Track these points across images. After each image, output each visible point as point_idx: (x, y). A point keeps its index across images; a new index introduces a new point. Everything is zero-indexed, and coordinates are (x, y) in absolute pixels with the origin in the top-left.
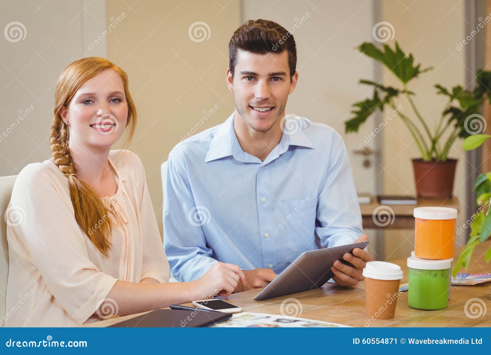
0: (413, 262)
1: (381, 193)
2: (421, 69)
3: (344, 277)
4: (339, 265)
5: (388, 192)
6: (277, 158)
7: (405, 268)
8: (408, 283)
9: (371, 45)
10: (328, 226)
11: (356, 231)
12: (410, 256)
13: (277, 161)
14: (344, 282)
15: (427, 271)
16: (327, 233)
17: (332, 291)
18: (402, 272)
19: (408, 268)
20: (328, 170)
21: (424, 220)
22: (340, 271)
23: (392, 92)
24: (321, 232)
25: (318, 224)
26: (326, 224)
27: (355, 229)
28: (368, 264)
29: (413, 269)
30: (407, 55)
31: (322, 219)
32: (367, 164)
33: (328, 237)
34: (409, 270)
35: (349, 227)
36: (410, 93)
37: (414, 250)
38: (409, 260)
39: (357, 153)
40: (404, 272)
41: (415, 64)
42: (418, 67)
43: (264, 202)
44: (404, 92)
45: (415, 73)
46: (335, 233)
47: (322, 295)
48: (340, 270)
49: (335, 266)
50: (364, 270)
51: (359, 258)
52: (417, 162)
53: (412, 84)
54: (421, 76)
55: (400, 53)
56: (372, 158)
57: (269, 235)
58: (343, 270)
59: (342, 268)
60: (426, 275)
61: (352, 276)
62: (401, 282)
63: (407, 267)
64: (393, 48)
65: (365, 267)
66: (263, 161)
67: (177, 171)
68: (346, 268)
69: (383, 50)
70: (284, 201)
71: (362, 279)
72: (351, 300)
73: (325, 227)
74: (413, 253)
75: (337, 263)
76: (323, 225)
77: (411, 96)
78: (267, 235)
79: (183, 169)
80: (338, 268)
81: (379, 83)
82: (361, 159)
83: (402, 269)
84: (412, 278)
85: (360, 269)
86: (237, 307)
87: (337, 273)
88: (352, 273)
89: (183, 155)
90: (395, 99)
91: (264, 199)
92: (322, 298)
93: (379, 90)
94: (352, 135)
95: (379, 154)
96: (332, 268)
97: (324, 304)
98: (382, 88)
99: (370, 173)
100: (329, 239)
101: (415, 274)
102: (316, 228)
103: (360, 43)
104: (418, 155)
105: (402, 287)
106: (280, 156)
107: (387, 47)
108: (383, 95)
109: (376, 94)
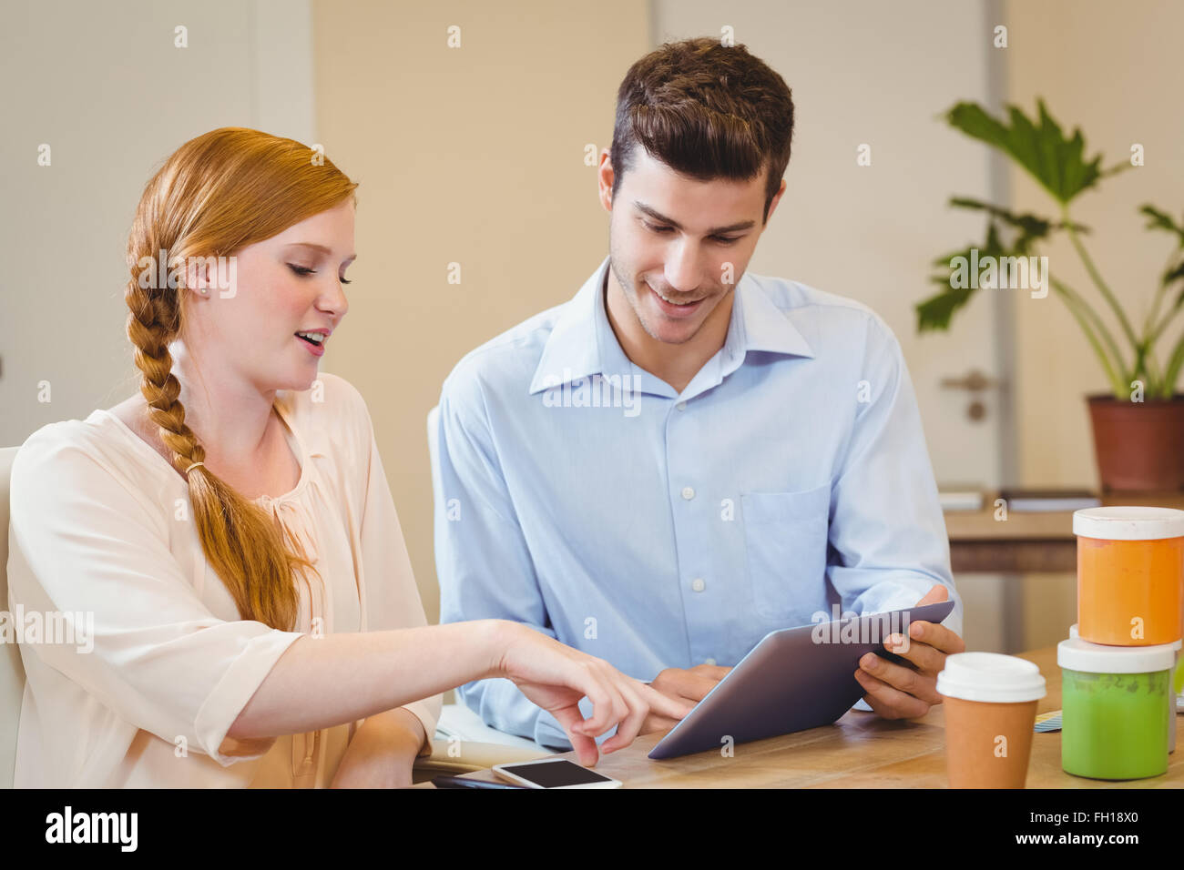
0: (1075, 654)
1: (1012, 484)
2: (1105, 166)
3: (889, 696)
4: (876, 665)
5: (1031, 480)
6: (717, 387)
7: (1051, 672)
8: (1060, 709)
9: (974, 108)
10: (860, 565)
11: (933, 577)
12: (1066, 636)
13: (718, 392)
14: (890, 708)
15: (1110, 676)
16: (858, 583)
17: (863, 735)
18: (1042, 681)
19: (1060, 670)
20: (857, 415)
21: (1103, 542)
22: (878, 679)
23: (1034, 228)
24: (843, 579)
25: (835, 557)
26: (857, 557)
27: (930, 572)
28: (952, 662)
29: (1072, 671)
30: (1068, 133)
31: (843, 545)
32: (976, 412)
33: (861, 592)
34: (1064, 673)
35: (917, 565)
36: (1078, 229)
37: (1076, 622)
38: (1063, 648)
39: (949, 384)
40: (1047, 681)
41: (1088, 155)
42: (1097, 161)
43: (689, 500)
44: (1062, 226)
45: (1090, 176)
46: (877, 582)
47: (838, 743)
48: (879, 677)
49: (865, 669)
50: (940, 676)
51: (930, 645)
52: (1100, 405)
53: (1084, 207)
54: (1104, 184)
55: (1049, 126)
56: (989, 398)
57: (705, 584)
58: (886, 677)
59: (884, 672)
60: (1107, 687)
61: (913, 692)
62: (1040, 707)
63: (1058, 667)
64: (1032, 113)
65: (942, 667)
66: (679, 391)
67: (463, 426)
68: (894, 672)
69: (1005, 119)
70: (742, 496)
71: (937, 700)
72: (913, 757)
73: (852, 567)
74: (1074, 631)
75: (868, 660)
76: (848, 561)
77: (1082, 238)
78: (698, 584)
79: (479, 420)
80: (874, 674)
81: (1002, 204)
82: (962, 399)
83: (1042, 673)
84: (1071, 695)
85: (932, 673)
86: (609, 780)
87: (870, 687)
88: (910, 684)
89: (479, 382)
90: (1039, 245)
91: (688, 492)
92: (837, 753)
93: (999, 222)
94: (935, 338)
95: (1006, 387)
96: (857, 675)
97: (840, 768)
98: (1008, 217)
99: (984, 436)
100: (863, 598)
101: (1079, 686)
102: (830, 568)
103: (948, 102)
104: (1102, 385)
105: (1042, 720)
106: (726, 379)
107: (1016, 113)
108: (1009, 235)
109: (992, 234)
